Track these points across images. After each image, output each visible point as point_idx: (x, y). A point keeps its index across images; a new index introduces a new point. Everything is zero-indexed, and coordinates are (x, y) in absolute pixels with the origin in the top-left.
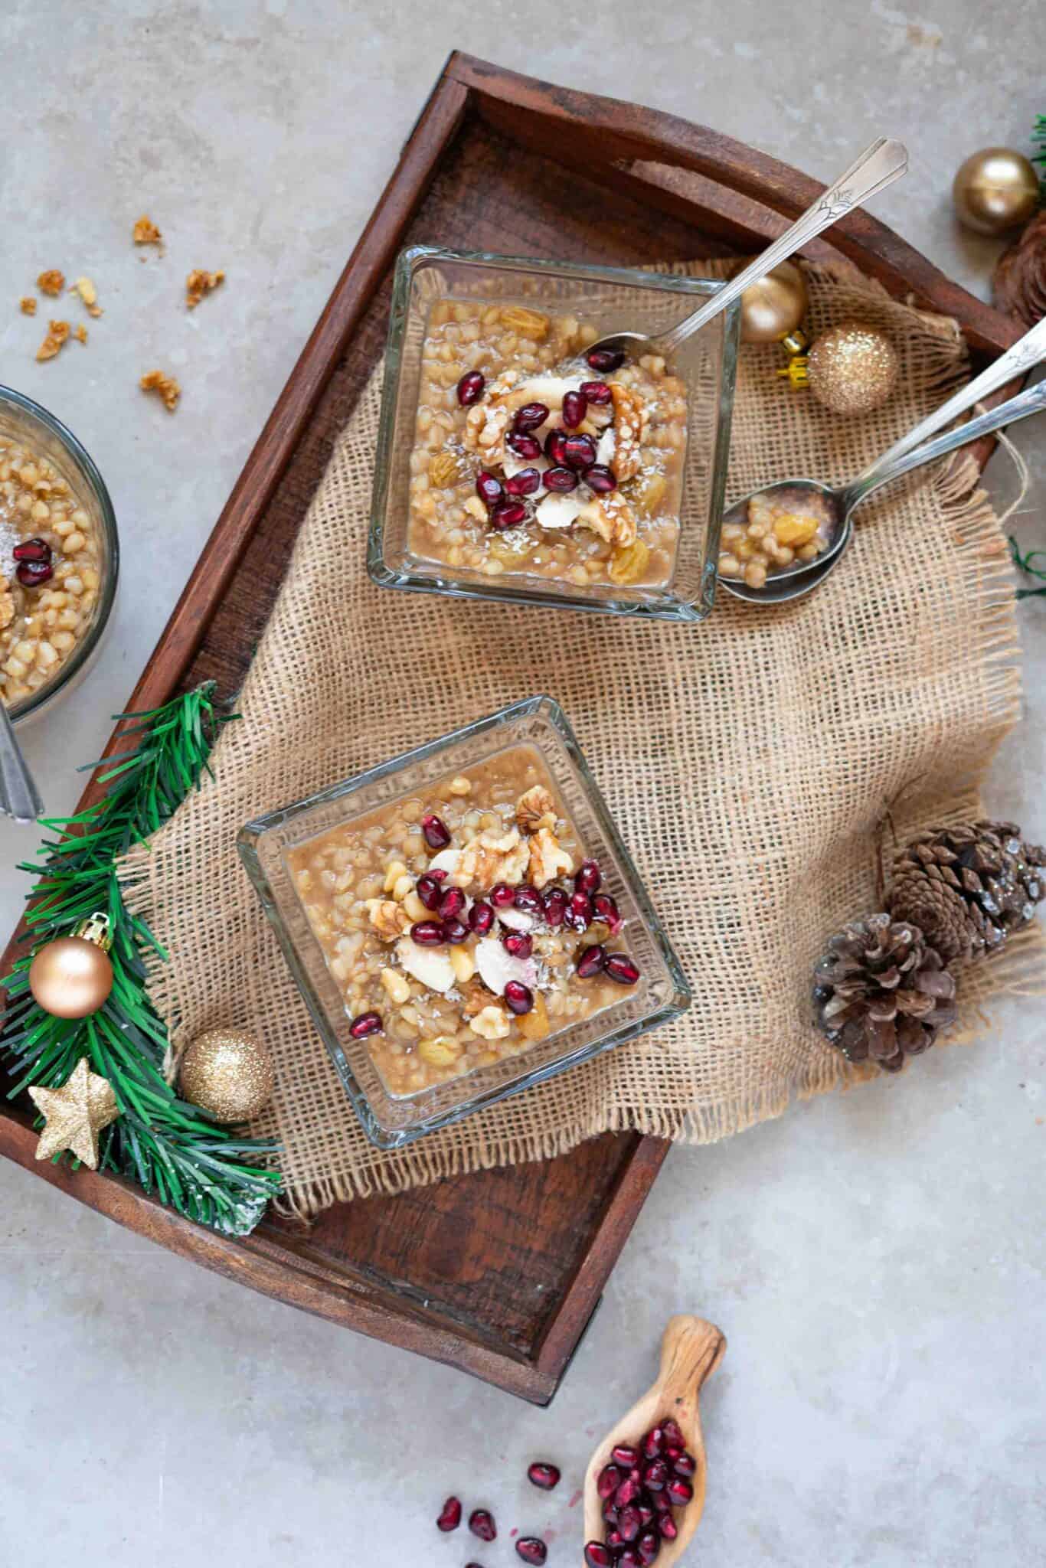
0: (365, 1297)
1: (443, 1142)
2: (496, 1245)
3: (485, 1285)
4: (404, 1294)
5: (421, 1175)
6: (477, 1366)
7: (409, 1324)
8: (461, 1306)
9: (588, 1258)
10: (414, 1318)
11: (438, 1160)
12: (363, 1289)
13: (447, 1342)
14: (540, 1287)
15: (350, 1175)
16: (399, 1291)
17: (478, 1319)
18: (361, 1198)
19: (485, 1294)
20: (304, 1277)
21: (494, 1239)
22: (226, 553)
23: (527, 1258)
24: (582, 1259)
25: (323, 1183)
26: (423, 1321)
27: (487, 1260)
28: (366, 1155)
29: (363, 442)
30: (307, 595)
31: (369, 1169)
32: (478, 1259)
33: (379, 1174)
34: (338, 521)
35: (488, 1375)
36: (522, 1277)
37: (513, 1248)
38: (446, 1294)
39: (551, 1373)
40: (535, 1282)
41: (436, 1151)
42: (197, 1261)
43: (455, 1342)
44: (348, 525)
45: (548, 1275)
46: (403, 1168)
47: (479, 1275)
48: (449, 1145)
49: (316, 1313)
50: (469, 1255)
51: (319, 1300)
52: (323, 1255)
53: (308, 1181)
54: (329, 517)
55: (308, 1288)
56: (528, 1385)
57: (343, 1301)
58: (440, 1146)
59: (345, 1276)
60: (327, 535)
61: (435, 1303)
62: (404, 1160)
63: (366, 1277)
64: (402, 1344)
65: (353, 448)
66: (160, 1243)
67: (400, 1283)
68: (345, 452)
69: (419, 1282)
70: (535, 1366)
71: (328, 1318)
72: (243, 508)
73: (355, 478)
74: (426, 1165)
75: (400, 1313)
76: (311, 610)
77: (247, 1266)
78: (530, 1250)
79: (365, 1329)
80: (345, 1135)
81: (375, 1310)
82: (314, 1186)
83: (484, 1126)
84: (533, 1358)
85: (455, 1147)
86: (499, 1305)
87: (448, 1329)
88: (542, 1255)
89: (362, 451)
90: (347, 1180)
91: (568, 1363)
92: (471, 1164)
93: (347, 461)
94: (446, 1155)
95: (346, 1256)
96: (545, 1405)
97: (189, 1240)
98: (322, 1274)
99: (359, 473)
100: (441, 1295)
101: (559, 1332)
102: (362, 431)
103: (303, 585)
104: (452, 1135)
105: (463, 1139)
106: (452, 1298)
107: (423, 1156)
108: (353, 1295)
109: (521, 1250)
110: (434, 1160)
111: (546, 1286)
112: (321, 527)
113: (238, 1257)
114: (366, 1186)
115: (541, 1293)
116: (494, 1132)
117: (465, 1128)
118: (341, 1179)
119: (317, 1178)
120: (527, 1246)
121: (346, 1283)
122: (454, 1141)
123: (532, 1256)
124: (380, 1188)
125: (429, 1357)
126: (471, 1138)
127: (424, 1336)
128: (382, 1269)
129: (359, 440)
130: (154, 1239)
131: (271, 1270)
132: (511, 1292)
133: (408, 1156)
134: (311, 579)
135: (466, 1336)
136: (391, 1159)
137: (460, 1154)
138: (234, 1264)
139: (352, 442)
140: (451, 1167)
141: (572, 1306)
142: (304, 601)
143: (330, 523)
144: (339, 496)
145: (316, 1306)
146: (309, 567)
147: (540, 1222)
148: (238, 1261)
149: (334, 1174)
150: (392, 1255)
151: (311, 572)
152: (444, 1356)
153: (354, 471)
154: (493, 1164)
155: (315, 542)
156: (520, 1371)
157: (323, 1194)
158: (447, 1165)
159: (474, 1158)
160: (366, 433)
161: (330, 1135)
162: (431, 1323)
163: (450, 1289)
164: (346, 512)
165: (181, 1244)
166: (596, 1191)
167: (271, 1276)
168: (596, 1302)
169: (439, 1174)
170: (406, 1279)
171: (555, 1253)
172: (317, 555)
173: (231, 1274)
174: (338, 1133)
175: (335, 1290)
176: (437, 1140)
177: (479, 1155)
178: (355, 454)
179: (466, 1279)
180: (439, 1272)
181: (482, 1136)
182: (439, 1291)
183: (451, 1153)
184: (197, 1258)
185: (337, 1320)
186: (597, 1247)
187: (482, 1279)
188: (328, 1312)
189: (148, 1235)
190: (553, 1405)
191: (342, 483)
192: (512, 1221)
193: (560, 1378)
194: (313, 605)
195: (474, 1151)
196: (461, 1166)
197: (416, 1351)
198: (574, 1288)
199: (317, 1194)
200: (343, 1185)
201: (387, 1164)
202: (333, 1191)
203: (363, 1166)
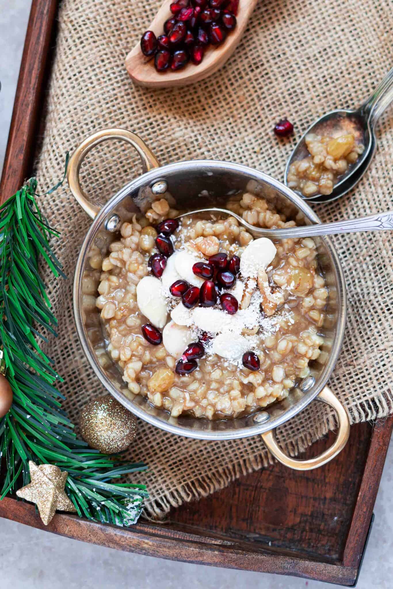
0: (230, 547)
1: (227, 460)
2: (304, 500)
3: (303, 524)
4: (255, 541)
5: (219, 482)
6: (307, 572)
7: (261, 557)
8: (292, 541)
9: (360, 494)
10: (262, 553)
11: (227, 472)
12: (229, 543)
13: (285, 562)
14: (336, 518)
15: (177, 490)
16: (253, 540)
17: (304, 545)
18: (186, 502)
19: (304, 530)
20: (190, 544)
21: (302, 497)
22: (27, 105)
23: (324, 503)
24: (357, 495)
25: (161, 499)
26: (268, 554)
27: (300, 510)
28: (184, 477)
29: (80, 17)
30: (68, 131)
31: (187, 485)
32: (295, 511)
33: (195, 488)
34: (78, 75)
35: (315, 576)
36: (324, 514)
37: (315, 499)
38: (281, 535)
39: (353, 566)
40: (332, 516)
41: (224, 466)
42: (123, 550)
43: (291, 561)
44: (86, 77)
45: (340, 510)
46: (208, 481)
47: (298, 520)
48: (232, 461)
49: (202, 563)
50: (290, 509)
51: (202, 555)
52: (202, 529)
53: (152, 500)
54: (71, 74)
55: (193, 550)
56: (340, 576)
57: (216, 553)
58: (226, 463)
59: (216, 538)
60: (74, 87)
61: (276, 543)
62: (207, 476)
63: (231, 537)
64: (258, 570)
65: (75, 22)
66: (99, 544)
67: (252, 535)
68: (70, 25)
69: (263, 533)
70: (342, 564)
71: (209, 564)
72: (30, 72)
73: (82, 42)
74: (220, 476)
75: (254, 551)
76: (72, 141)
77: (153, 545)
78: (325, 498)
79: (234, 566)
80: (168, 469)
81: (237, 554)
82: (156, 502)
83: (250, 444)
84: (340, 560)
85: (235, 462)
86: (314, 535)
87: (286, 555)
88: (334, 499)
89: (81, 23)
90: (175, 494)
91: (362, 558)
92: (247, 469)
93: (73, 32)
94: (230, 467)
95: (216, 527)
96: (354, 585)
97: (115, 538)
98: (203, 540)
99: (83, 39)
100: (278, 537)
101: (352, 541)
102: (77, 9)
103: (63, 125)
104: (232, 455)
105: (239, 456)
106: (285, 537)
107: (218, 472)
108: (222, 548)
109: (320, 499)
110: (224, 472)
111: (339, 517)
112: (68, 82)
113: (146, 541)
114: (188, 495)
115: (337, 521)
116: (257, 447)
117: (239, 449)
118: (172, 494)
119: (157, 498)
120: (322, 497)
121: (218, 542)
122: (233, 458)
123: (327, 501)
124: (196, 494)
125: (278, 573)
126: (244, 454)
127: (270, 562)
128: (239, 530)
129: (77, 15)
130: (95, 543)
131: (169, 544)
132: (320, 525)
133: (210, 474)
134: (69, 120)
135: (297, 556)
136: (199, 477)
137: (239, 465)
138: (145, 546)
139: (72, 18)
140: (235, 474)
141: (357, 525)
142: (66, 136)
143: (73, 78)
144: (75, 58)
145: (201, 559)
146: (66, 112)
147: (327, 480)
148: (147, 543)
149: (167, 493)
150: (244, 520)
151: (68, 115)
152: (286, 571)
153: (80, 38)
154: (260, 467)
155: (66, 94)
156: (333, 569)
157: (163, 504)
158: (233, 473)
159: (248, 465)
160: (81, 9)
161: (159, 471)
162: (274, 553)
163: (282, 532)
164: (82, 68)
165: (110, 541)
166: (357, 454)
167: (169, 548)
168: (371, 518)
169: (229, 480)
170: (255, 533)
171: (340, 496)
172: (69, 103)
173: (146, 552)
174: (164, 469)
175: (211, 547)
176: (224, 460)
177: (250, 463)
178: (77, 26)
179: (290, 524)
180: (274, 524)
181: (250, 451)
182: (276, 534)
183: (234, 466)
184: (123, 548)
185: (216, 564)
186: (364, 486)
187: (300, 522)
188: (209, 561)
189: (90, 541)
190: (358, 585)
191: (74, 48)
192: (310, 484)
193: (359, 568)
194: (73, 137)
195: (247, 462)
196: (241, 472)
197: (268, 572)
198: (355, 513)
199: (159, 505)
200: (174, 497)
201: (198, 480)
202: (168, 502)
203: (183, 483)
